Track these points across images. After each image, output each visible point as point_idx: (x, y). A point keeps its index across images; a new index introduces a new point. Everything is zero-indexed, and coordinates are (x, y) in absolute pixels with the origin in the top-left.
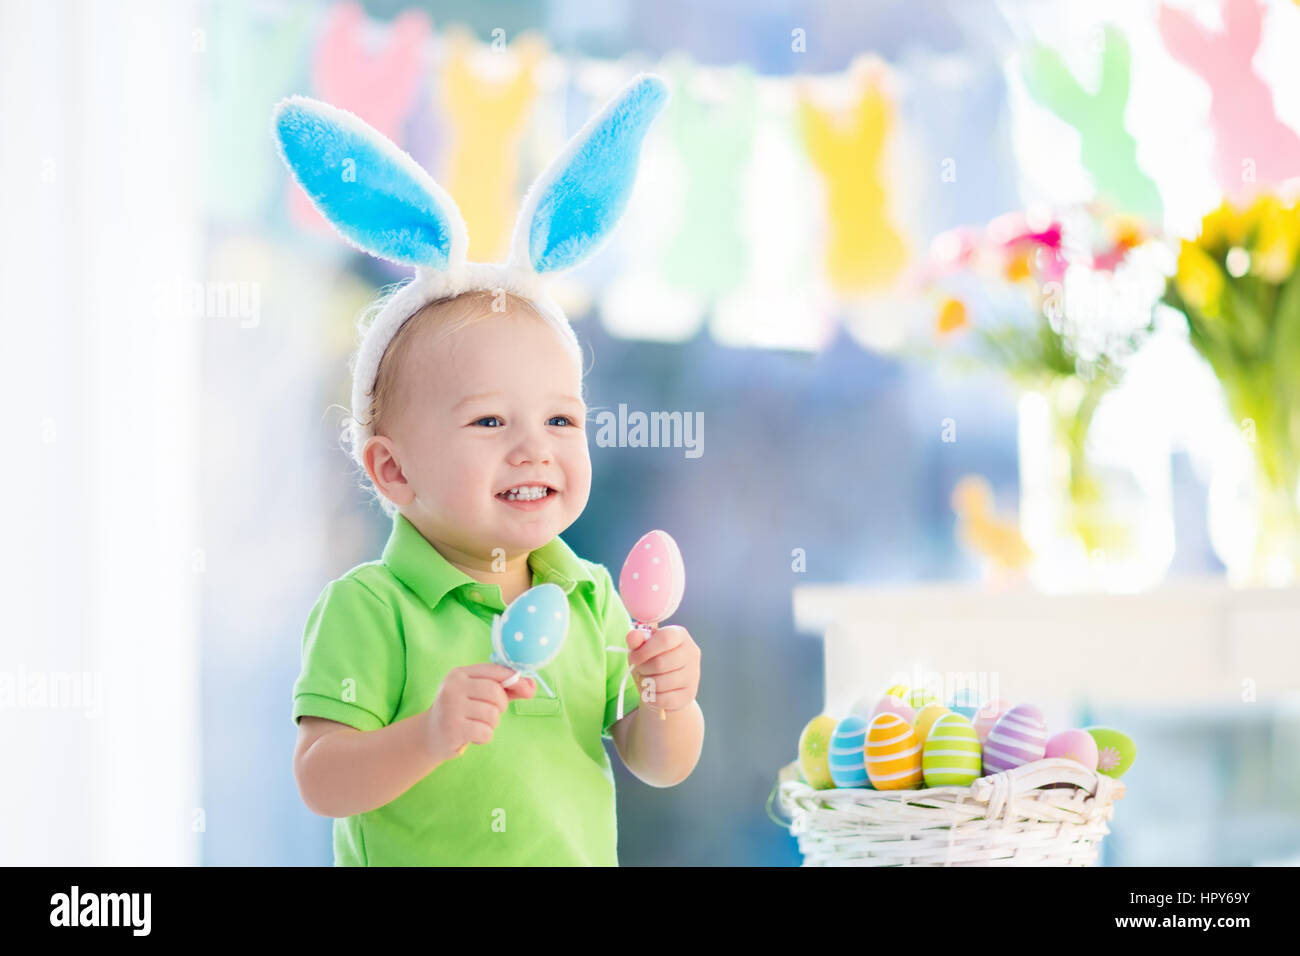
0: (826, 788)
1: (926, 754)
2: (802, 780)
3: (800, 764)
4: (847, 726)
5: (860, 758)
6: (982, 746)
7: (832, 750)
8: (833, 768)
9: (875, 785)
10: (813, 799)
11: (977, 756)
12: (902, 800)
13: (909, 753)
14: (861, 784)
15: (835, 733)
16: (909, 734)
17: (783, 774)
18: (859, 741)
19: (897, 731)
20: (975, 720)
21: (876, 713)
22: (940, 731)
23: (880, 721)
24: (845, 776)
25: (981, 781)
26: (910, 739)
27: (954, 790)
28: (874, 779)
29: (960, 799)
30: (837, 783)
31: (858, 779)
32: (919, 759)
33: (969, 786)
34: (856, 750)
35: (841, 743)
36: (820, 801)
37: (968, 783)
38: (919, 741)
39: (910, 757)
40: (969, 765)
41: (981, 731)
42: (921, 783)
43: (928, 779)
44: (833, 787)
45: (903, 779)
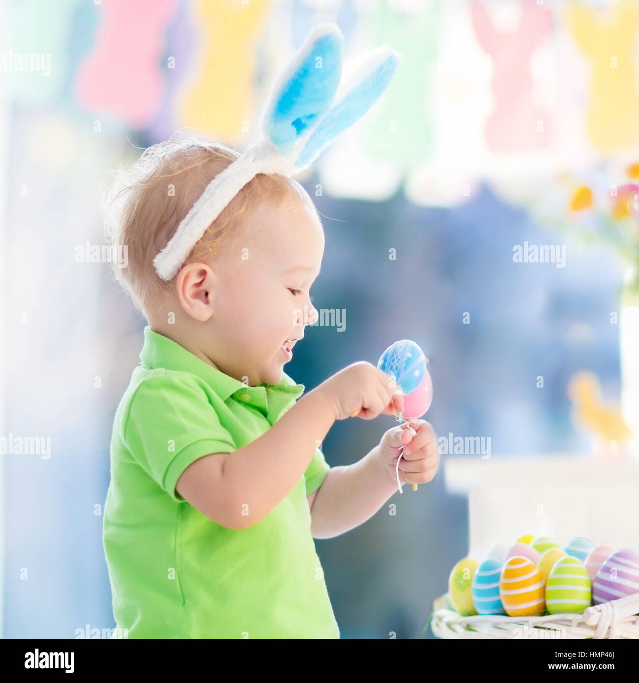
0: (470, 615)
1: (548, 588)
2: (451, 609)
3: (450, 596)
4: (487, 567)
5: (496, 591)
6: (592, 582)
7: (475, 585)
8: (476, 599)
9: (509, 612)
10: (460, 624)
11: (589, 590)
12: (530, 624)
13: (534, 588)
14: (498, 612)
15: (477, 572)
16: (535, 573)
17: (437, 604)
18: (496, 578)
19: (525, 571)
20: (586, 562)
21: (509, 557)
22: (559, 570)
23: (512, 563)
24: (485, 605)
25: (591, 609)
26: (536, 576)
27: (570, 617)
28: (507, 608)
29: (575, 623)
30: (479, 611)
31: (494, 608)
32: (543, 592)
33: (582, 613)
34: (494, 585)
35: (481, 580)
36: (465, 625)
37: (581, 611)
38: (543, 578)
39: (536, 591)
40: (582, 595)
41: (591, 571)
42: (544, 611)
43: (549, 609)
44: (476, 614)
45: (531, 608)
